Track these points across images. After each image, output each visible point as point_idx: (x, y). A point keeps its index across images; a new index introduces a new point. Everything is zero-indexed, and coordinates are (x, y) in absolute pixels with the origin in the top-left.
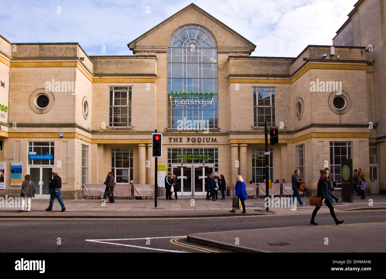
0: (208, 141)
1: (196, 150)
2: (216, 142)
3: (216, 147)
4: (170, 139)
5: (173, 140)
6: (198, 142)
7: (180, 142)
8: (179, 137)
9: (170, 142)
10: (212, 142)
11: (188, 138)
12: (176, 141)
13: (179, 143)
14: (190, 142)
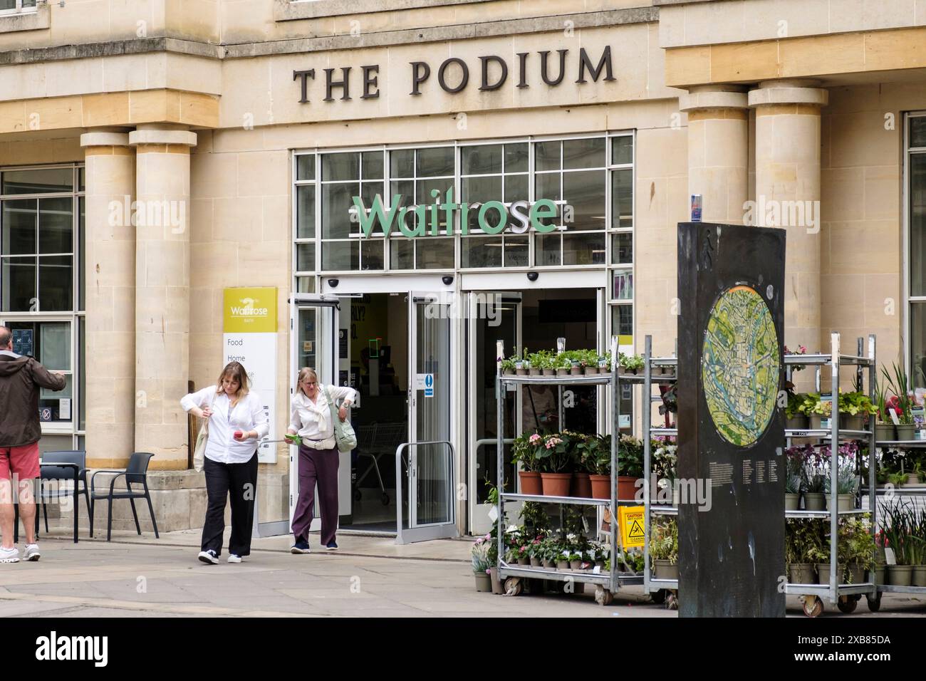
0: (554, 74)
1: (478, 157)
2: (610, 78)
3: (618, 120)
4: (305, 77)
5: (317, 88)
6: (486, 88)
7: (367, 97)
8: (357, 62)
9: (304, 101)
10: (581, 81)
11: (416, 66)
12: (338, 93)
13: (357, 108)
14: (434, 98)
